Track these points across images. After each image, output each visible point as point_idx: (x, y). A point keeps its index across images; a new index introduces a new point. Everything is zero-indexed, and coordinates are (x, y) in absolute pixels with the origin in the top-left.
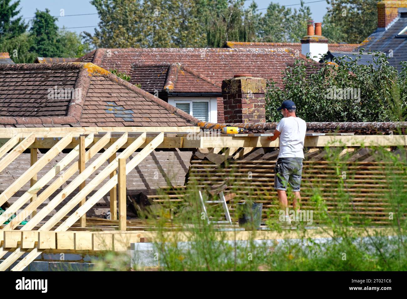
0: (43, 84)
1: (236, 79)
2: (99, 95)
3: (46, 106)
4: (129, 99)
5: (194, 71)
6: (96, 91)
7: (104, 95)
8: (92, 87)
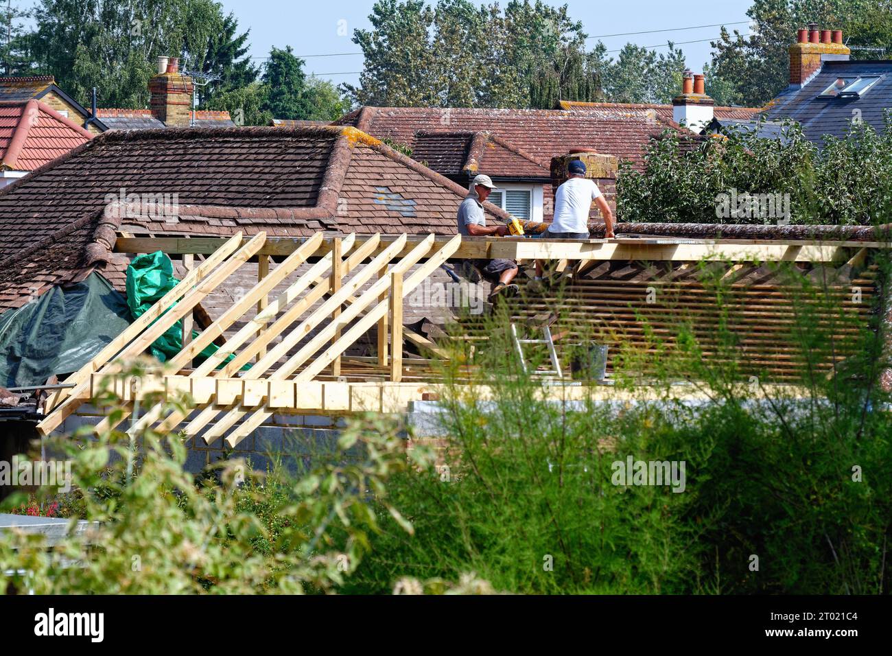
0: (280, 158)
1: (573, 155)
2: (364, 176)
3: (283, 192)
4: (409, 183)
5: (510, 144)
6: (360, 169)
7: (372, 176)
8: (354, 163)
